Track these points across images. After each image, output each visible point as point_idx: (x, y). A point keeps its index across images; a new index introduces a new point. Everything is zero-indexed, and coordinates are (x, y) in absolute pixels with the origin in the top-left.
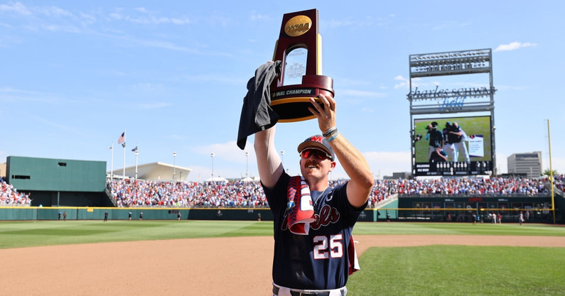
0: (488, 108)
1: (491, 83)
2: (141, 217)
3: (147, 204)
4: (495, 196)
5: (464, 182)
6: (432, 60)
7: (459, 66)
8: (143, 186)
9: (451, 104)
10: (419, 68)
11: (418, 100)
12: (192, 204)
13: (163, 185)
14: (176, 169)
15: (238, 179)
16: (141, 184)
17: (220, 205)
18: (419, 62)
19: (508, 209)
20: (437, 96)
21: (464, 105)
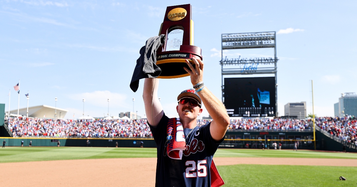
0: (273, 72)
1: (275, 55)
2: (30, 144)
3: (35, 135)
4: (277, 131)
5: (256, 121)
6: (237, 38)
7: (254, 43)
8: (32, 122)
9: (248, 68)
10: (228, 43)
11: (227, 65)
12: (68, 135)
13: (46, 121)
14: (57, 110)
15: (102, 118)
16: (31, 121)
17: (89, 136)
18: (228, 39)
19: (286, 140)
20: (239, 62)
21: (257, 69)
